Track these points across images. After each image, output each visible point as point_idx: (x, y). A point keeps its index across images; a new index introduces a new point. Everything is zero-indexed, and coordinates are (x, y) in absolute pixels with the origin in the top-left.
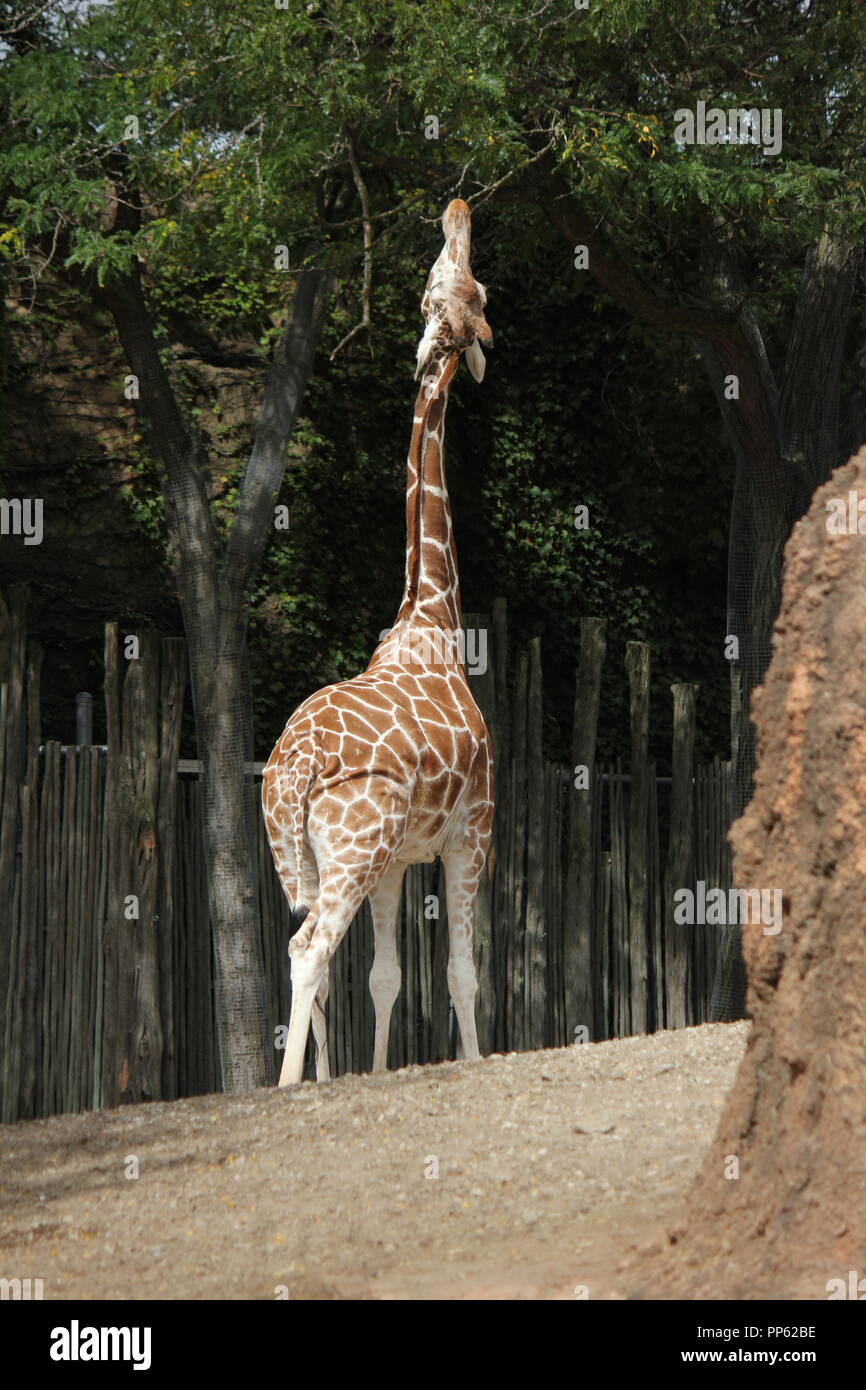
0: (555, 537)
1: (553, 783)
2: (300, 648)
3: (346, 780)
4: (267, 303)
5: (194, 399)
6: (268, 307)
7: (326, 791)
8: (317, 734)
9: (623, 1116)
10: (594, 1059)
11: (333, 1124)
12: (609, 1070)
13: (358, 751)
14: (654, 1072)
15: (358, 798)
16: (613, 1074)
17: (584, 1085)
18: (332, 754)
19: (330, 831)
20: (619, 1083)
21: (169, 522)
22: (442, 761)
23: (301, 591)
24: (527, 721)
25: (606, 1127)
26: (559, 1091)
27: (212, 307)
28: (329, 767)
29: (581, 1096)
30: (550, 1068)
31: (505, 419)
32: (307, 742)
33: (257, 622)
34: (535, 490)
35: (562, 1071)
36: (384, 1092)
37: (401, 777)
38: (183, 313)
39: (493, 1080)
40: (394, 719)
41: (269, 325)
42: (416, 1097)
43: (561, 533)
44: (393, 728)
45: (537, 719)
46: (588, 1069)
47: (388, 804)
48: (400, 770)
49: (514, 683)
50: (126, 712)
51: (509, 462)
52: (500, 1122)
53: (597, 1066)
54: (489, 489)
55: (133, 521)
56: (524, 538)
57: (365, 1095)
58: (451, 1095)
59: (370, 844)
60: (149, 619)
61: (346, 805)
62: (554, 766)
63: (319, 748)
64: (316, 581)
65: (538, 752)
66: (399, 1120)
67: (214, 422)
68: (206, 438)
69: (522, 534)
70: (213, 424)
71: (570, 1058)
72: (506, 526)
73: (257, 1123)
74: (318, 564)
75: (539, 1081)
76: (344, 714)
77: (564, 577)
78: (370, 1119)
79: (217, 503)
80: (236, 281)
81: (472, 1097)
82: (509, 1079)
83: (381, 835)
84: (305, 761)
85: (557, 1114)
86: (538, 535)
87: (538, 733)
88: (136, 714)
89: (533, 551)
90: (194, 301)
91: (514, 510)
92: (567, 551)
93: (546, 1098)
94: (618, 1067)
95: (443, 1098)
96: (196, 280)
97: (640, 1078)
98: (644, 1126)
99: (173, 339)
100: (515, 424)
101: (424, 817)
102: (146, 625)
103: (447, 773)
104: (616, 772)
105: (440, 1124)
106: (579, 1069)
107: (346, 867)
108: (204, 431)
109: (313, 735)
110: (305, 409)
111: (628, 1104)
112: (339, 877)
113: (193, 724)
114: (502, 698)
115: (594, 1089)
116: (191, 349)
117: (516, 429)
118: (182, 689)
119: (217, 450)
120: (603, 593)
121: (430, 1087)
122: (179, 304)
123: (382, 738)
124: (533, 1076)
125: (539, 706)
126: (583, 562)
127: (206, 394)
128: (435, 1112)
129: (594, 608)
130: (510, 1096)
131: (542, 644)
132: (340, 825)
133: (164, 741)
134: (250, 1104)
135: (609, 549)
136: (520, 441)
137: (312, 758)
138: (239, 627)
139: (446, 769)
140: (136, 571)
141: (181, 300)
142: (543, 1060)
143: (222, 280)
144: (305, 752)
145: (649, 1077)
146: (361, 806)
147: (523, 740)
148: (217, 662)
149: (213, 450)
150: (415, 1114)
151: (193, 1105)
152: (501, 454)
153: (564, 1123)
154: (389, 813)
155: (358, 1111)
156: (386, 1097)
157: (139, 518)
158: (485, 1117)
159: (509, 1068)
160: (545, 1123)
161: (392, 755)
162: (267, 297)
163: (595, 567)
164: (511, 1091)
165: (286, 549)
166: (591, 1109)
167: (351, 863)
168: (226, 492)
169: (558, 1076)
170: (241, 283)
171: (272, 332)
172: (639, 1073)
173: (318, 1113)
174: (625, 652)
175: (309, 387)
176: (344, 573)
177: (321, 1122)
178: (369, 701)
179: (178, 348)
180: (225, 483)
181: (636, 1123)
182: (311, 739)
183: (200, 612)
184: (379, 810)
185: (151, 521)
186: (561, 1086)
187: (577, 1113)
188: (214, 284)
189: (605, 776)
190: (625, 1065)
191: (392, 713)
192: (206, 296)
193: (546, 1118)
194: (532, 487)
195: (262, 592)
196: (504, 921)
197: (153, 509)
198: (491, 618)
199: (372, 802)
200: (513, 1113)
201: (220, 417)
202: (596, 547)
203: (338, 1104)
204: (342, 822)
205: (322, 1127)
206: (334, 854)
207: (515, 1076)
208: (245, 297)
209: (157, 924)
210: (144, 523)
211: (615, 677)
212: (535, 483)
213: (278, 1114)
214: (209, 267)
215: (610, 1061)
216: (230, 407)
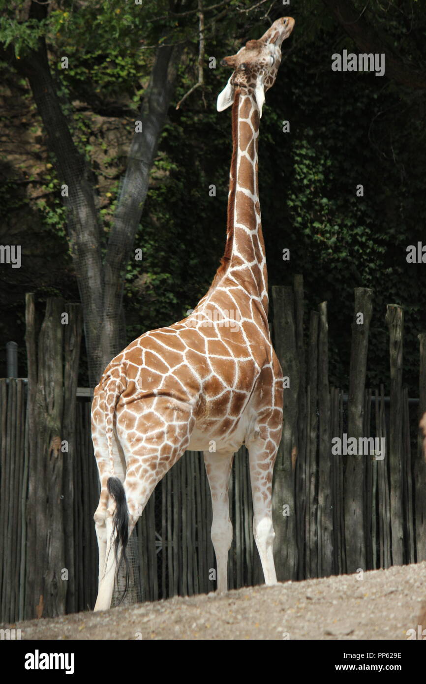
0: (338, 233)
1: (336, 403)
2: (163, 310)
3: (139, 399)
4: (138, 72)
5: (88, 139)
6: (139, 75)
7: (125, 406)
8: (125, 364)
9: (360, 623)
10: (343, 585)
11: (161, 630)
12: (354, 592)
13: (150, 379)
14: (384, 593)
15: (146, 411)
16: (356, 595)
17: (335, 602)
18: (131, 380)
19: (128, 434)
20: (359, 600)
21: (71, 224)
22: (225, 384)
23: (163, 271)
24: (318, 360)
25: (348, 631)
26: (317, 606)
27: (100, 75)
28: (128, 390)
29: (332, 610)
30: (313, 591)
31: (304, 152)
32: (117, 370)
33: (132, 293)
34: (325, 200)
35: (321, 593)
36: (197, 608)
37: (183, 397)
38: (79, 80)
39: (273, 599)
40: (184, 358)
41: (140, 87)
42: (219, 611)
43: (342, 230)
44: (182, 364)
45: (325, 358)
46: (338, 591)
47: (171, 415)
48: (183, 393)
49: (309, 333)
50: (41, 355)
51: (305, 182)
52: (275, 628)
53: (345, 590)
54: (292, 200)
55: (46, 224)
56: (317, 233)
57: (184, 611)
58: (243, 609)
59: (157, 442)
60: (57, 291)
61: (138, 416)
62: (337, 391)
63: (123, 375)
64: (173, 265)
65: (326, 381)
66: (206, 627)
67: (102, 155)
68: (96, 166)
69: (315, 231)
70: (101, 156)
71: (327, 584)
72: (304, 225)
73: (109, 630)
74: (174, 253)
75: (305, 600)
76: (147, 353)
77: (345, 260)
78: (186, 626)
79: (104, 211)
80: (116, 57)
81: (257, 611)
82: (284, 598)
83: (166, 436)
84: (113, 383)
85: (314, 622)
86: (326, 232)
87: (325, 367)
88: (47, 356)
89: (323, 243)
90: (87, 71)
91: (310, 215)
92: (347, 242)
93: (308, 611)
94: (358, 591)
95: (237, 612)
96: (89, 56)
97: (373, 597)
98: (374, 630)
99: (72, 98)
100: (310, 155)
101: (212, 423)
102: (56, 295)
103: (229, 392)
104: (380, 395)
105: (234, 629)
106: (332, 592)
107: (140, 458)
108: (95, 162)
109: (122, 365)
110: (163, 145)
111: (363, 615)
112: (136, 465)
113: (87, 363)
114: (300, 344)
115: (341, 605)
116: (85, 104)
117: (311, 158)
118: (79, 339)
119: (104, 174)
120: (372, 271)
121: (230, 605)
122: (76, 74)
123: (171, 370)
124: (300, 596)
125: (326, 349)
126: (358, 250)
127: (96, 136)
128: (231, 621)
129: (365, 282)
130: (283, 610)
131: (328, 306)
132: (134, 430)
133: (66, 375)
134: (106, 617)
135: (376, 241)
136: (314, 167)
137: (118, 381)
138: (117, 296)
139: (229, 388)
140: (49, 258)
141: (79, 71)
142: (309, 586)
143: (107, 56)
144: (114, 377)
145: (380, 597)
146: (149, 417)
147: (315, 373)
148: (102, 320)
149: (101, 174)
150: (217, 623)
151: (67, 619)
152: (300, 176)
153: (319, 628)
154: (172, 421)
155: (178, 621)
156: (198, 611)
157: (50, 221)
158: (265, 624)
159: (285, 591)
160: (306, 628)
161: (177, 383)
162: (138, 68)
163: (366, 254)
164: (284, 607)
165: (152, 243)
166: (338, 619)
167: (143, 455)
168: (111, 203)
169: (318, 596)
170: (120, 58)
171: (141, 92)
172: (373, 594)
173: (151, 623)
174: (385, 312)
175: (166, 130)
176: (192, 259)
177: (152, 629)
178: (168, 344)
179: (76, 103)
180: (110, 197)
181: (368, 627)
182: (120, 368)
183: (90, 285)
184: (163, 419)
185: (59, 223)
186: (319, 603)
187: (328, 621)
188: (101, 59)
189: (373, 398)
190: (365, 588)
191: (183, 353)
192: (96, 67)
193: (307, 624)
194: (322, 198)
195: (135, 272)
196: (303, 498)
197: (60, 216)
198: (293, 290)
199: (158, 414)
200: (284, 621)
201: (106, 152)
202: (366, 240)
203: (165, 617)
204: (135, 428)
205: (153, 632)
206: (132, 450)
207: (288, 596)
208: (123, 68)
209: (63, 501)
210: (54, 225)
211: (381, 329)
212: (324, 196)
213: (124, 624)
214: (97, 46)
215: (354, 586)
216: (113, 145)
